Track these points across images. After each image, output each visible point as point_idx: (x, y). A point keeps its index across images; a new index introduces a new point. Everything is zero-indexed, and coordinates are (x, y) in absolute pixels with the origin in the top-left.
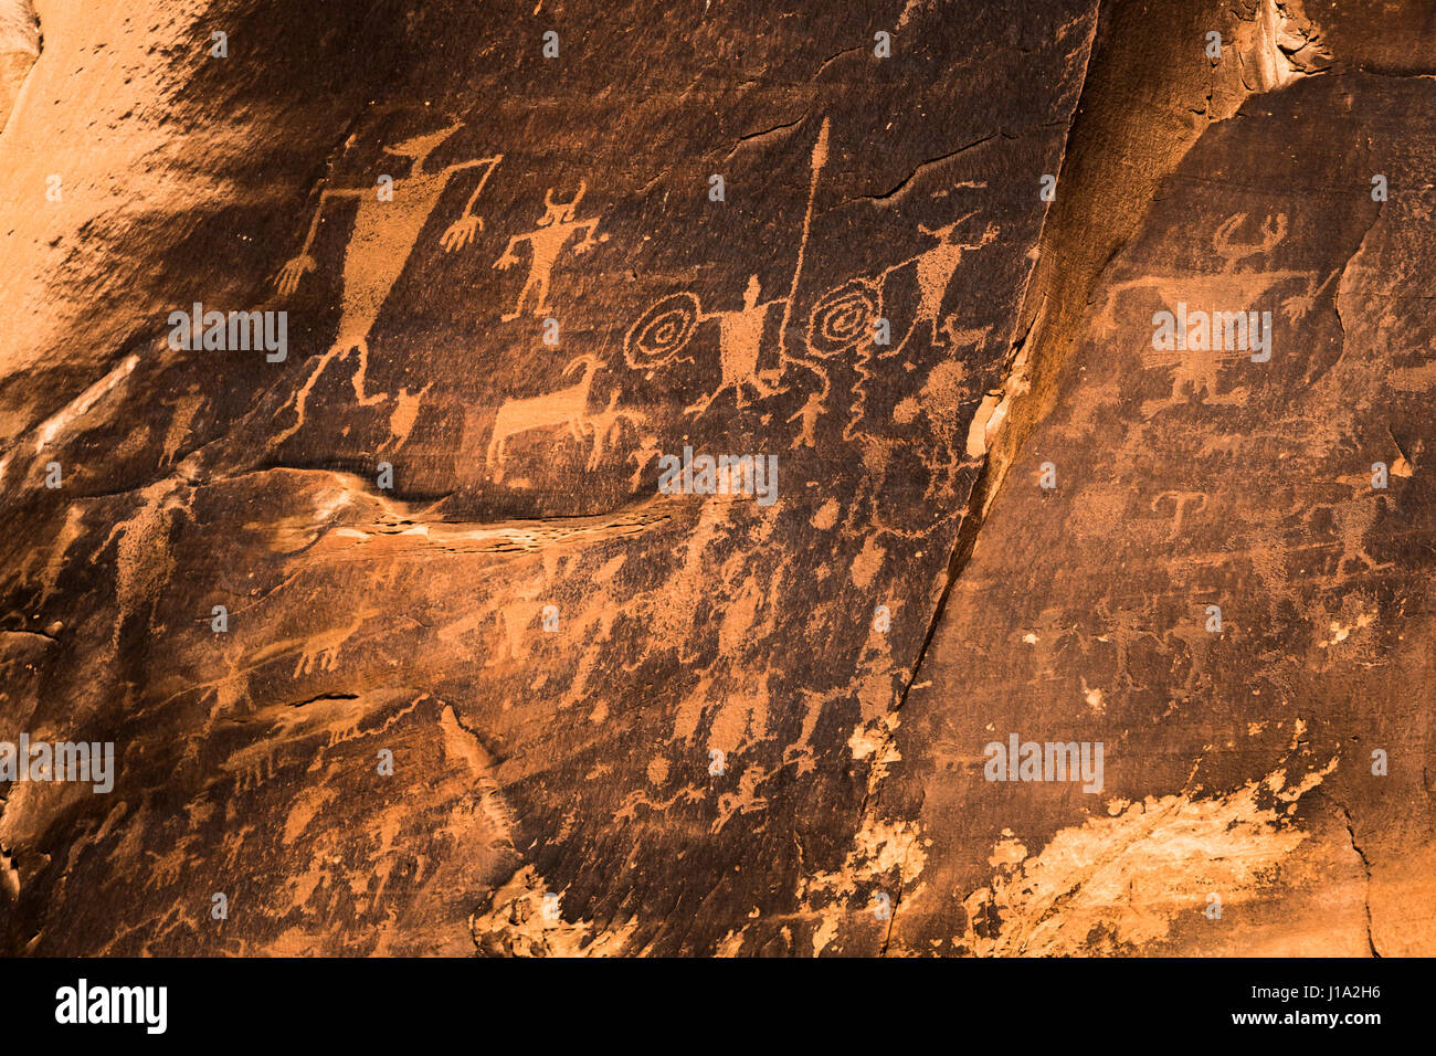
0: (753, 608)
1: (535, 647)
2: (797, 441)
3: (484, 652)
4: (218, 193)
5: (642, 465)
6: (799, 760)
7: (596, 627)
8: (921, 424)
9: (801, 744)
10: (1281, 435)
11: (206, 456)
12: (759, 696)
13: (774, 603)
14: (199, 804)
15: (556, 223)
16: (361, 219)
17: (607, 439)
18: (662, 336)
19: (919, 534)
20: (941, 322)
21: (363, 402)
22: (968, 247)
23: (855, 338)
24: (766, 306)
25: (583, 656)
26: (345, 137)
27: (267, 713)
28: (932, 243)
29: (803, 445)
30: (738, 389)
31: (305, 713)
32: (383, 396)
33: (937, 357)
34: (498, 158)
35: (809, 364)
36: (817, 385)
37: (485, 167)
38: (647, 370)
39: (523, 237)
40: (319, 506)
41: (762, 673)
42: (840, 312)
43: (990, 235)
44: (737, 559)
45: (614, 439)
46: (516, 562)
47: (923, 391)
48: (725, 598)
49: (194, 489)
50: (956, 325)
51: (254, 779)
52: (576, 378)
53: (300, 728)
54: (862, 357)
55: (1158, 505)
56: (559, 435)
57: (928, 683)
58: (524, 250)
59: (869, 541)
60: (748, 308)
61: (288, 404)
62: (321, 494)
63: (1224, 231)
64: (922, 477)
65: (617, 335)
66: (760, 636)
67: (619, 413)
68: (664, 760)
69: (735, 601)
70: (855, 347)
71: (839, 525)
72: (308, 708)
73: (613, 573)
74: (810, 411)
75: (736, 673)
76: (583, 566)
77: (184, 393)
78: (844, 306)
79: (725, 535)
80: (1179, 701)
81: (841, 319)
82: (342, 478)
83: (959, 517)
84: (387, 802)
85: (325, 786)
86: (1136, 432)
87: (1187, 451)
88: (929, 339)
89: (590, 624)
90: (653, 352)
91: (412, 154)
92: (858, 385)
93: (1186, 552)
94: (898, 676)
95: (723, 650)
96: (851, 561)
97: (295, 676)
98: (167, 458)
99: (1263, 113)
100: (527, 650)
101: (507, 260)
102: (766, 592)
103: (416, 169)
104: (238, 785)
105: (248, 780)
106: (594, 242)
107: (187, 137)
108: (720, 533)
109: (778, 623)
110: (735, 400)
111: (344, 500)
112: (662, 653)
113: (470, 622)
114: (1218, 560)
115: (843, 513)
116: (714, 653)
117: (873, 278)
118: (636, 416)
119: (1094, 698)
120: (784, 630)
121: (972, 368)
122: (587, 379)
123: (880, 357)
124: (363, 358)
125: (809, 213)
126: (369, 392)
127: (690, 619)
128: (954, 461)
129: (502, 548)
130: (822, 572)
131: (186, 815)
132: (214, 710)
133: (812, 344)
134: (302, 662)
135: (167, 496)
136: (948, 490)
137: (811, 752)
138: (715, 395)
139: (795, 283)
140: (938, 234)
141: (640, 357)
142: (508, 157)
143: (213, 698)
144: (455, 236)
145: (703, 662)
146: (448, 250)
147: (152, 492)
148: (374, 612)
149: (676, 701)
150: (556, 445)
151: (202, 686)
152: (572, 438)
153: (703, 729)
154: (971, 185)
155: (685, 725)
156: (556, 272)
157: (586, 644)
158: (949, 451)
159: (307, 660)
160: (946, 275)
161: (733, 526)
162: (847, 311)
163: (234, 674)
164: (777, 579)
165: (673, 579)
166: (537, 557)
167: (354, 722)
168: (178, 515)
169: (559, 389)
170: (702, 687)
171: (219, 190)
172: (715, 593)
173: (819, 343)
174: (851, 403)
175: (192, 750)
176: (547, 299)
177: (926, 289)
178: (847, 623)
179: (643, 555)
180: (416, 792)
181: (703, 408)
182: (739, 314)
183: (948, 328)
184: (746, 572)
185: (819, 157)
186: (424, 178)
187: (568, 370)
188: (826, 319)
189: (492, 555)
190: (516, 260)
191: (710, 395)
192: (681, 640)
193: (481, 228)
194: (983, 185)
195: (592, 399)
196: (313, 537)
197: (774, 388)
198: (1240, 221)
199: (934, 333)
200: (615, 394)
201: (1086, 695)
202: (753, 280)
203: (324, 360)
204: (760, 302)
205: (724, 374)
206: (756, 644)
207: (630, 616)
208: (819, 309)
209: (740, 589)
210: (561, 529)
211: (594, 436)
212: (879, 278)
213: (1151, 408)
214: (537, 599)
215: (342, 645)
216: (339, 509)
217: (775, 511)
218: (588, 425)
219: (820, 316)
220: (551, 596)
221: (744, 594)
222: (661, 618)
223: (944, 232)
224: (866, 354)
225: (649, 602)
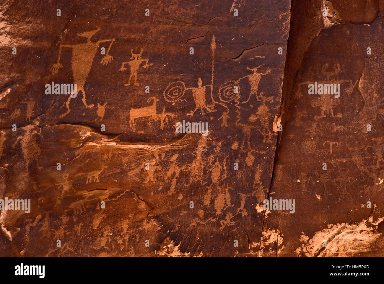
0: (220, 170)
1: (157, 178)
2: (222, 125)
3: (143, 180)
6: (242, 212)
7: (174, 173)
8: (258, 122)
9: (242, 208)
10: (354, 126)
11: (41, 119)
12: (227, 195)
13: (225, 169)
14: (64, 217)
17: (165, 121)
18: (175, 93)
19: (264, 152)
20: (258, 95)
22: (263, 74)
23: (234, 97)
25: (172, 181)
26: (64, 30)
27: (79, 193)
28: (252, 72)
29: (224, 126)
31: (92, 193)
33: (259, 104)
34: (114, 40)
35: (221, 104)
36: (225, 110)
37: (110, 42)
38: (172, 103)
40: (82, 135)
41: (226, 188)
42: (228, 90)
43: (269, 71)
44: (212, 157)
45: (167, 122)
46: (146, 154)
47: (257, 113)
48: (210, 167)
49: (40, 128)
50: (263, 95)
51: (80, 211)
52: (151, 103)
53: (90, 197)
55: (325, 145)
56: (150, 119)
57: (274, 193)
58: (127, 66)
59: (249, 154)
60: (200, 87)
61: (63, 106)
62: (81, 133)
63: (324, 68)
64: (261, 137)
65: (161, 92)
66: (223, 178)
67: (166, 114)
68: (202, 211)
69: (214, 168)
70: (234, 100)
71: (239, 149)
72: (94, 192)
73: (175, 159)
74: (225, 117)
75: (218, 188)
76: (165, 157)
77: (28, 100)
79: (207, 150)
80: (341, 198)
81: (229, 92)
82: (86, 128)
83: (274, 148)
84: (122, 219)
85: (102, 213)
86: (314, 125)
87: (329, 130)
88: (256, 99)
89: (172, 172)
90: (173, 97)
91: (87, 36)
92: (237, 110)
93: (335, 158)
94: (266, 191)
95: (214, 182)
96: (245, 159)
97: (87, 183)
98: (28, 119)
99: (326, 35)
100: (155, 179)
101: (123, 69)
102: (223, 167)
104: (75, 212)
105: (78, 211)
106: (148, 65)
107: (11, 26)
108: (205, 149)
109: (227, 175)
110: (201, 113)
111: (89, 134)
112: (195, 182)
113: (137, 171)
114: (345, 161)
115: (240, 145)
116: (211, 182)
118: (172, 115)
119: (319, 197)
120: (230, 177)
121: (270, 108)
122: (155, 104)
123: (242, 103)
125: (213, 61)
127: (202, 173)
128: (270, 133)
129: (141, 150)
130: (237, 161)
131: (61, 220)
132: (63, 191)
133: (221, 98)
135: (32, 130)
136: (270, 141)
137: (245, 210)
139: (212, 80)
140: (253, 70)
141: (169, 99)
142: (117, 40)
143: (62, 187)
144: (105, 61)
145: (208, 185)
146: (104, 65)
147: (27, 128)
148: (107, 167)
149: (202, 195)
150: (150, 122)
151: (57, 184)
152: (154, 120)
153: (212, 202)
154: (260, 57)
155: (207, 201)
157: (172, 178)
158: (268, 130)
159: (89, 179)
160: (257, 81)
161: (209, 148)
162: (230, 89)
163: (67, 182)
164: (225, 163)
165: (195, 161)
166: (152, 153)
167: (107, 196)
168: (37, 136)
169: (146, 106)
170: (209, 191)
171: (25, 42)
172: (208, 166)
173: (223, 98)
174: (236, 115)
175: (59, 202)
177: (252, 85)
178: (248, 176)
179: (183, 154)
180: (131, 217)
181: (192, 114)
183: (261, 96)
184: (215, 160)
185: (213, 46)
186: (91, 44)
187: (148, 101)
188: (224, 91)
189: (139, 152)
190: (126, 69)
191: (193, 111)
192: (200, 178)
193: (113, 59)
194: (264, 57)
195: (157, 109)
196: (81, 144)
197: (212, 110)
198: (327, 66)
199: (257, 97)
200: (164, 109)
201: (316, 196)
202: (200, 79)
204: (203, 85)
205: (196, 105)
206: (223, 180)
207: (184, 171)
208: (221, 89)
209: (215, 165)
210: (156, 146)
211: (160, 120)
212: (237, 81)
213: (317, 118)
214: (155, 165)
215: (99, 175)
216: (88, 137)
217: (220, 144)
218: (158, 117)
219: (222, 91)
220: (159, 165)
221: (216, 167)
222: (193, 172)
223: (255, 69)
224: (237, 102)
225: (188, 167)
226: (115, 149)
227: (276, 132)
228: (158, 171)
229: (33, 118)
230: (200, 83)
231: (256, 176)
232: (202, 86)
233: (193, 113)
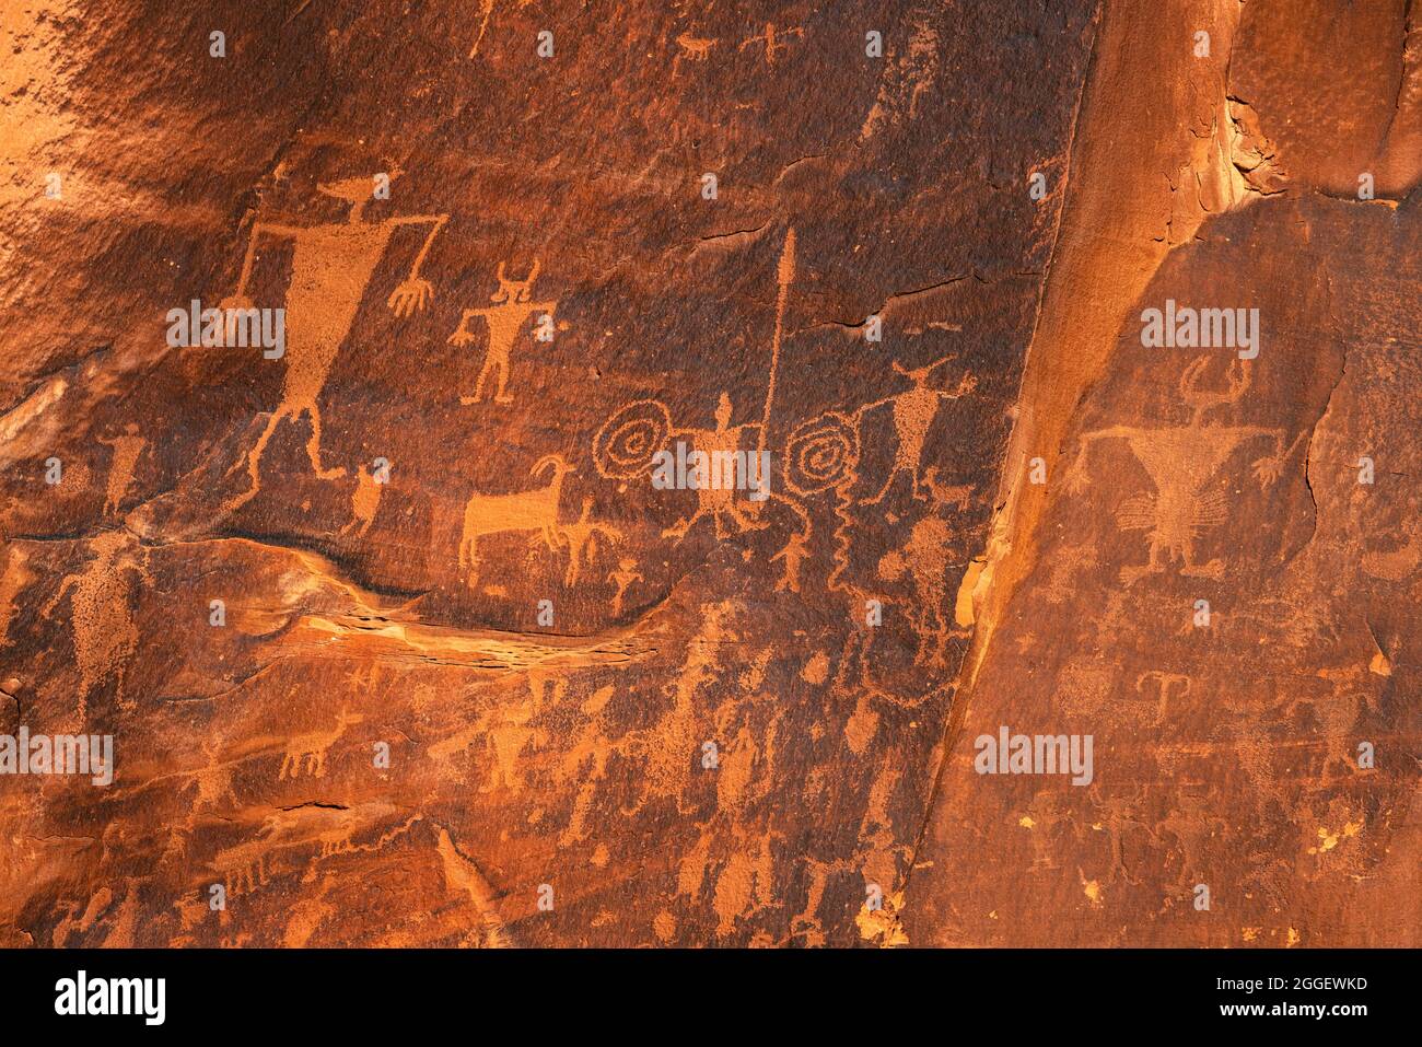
0: (749, 762)
1: (530, 776)
2: (781, 585)
3: (476, 777)
4: (139, 205)
5: (623, 588)
6: (808, 932)
7: (590, 763)
8: (906, 585)
9: (808, 916)
10: (1260, 618)
11: (156, 511)
12: (762, 859)
13: (770, 760)
14: (191, 903)
15: (511, 302)
16: (298, 263)
17: (583, 553)
18: (632, 446)
19: (912, 703)
20: (921, 476)
21: (320, 475)
22: (945, 395)
23: (834, 478)
24: (738, 430)
25: (578, 792)
26: (272, 166)
27: (251, 814)
28: (905, 385)
29: (788, 590)
30: (717, 518)
31: (295, 818)
32: (342, 472)
33: (919, 512)
34: (443, 218)
35: (788, 501)
36: (798, 526)
37: (431, 225)
38: (619, 482)
39: (477, 312)
40: (286, 589)
41: (763, 834)
42: (818, 448)
43: (967, 385)
44: (728, 707)
45: (590, 556)
46: (501, 681)
47: (906, 548)
48: (718, 747)
49: (147, 549)
50: (938, 478)
51: (245, 884)
52: (545, 480)
53: (289, 835)
54: (843, 501)
55: (1143, 685)
56: (532, 542)
57: (930, 864)
58: (479, 326)
59: (861, 703)
60: (720, 428)
61: (239, 464)
62: (287, 576)
63: (1189, 376)
64: (911, 643)
65: (584, 436)
66: (759, 794)
67: (594, 526)
68: (670, 916)
69: (730, 753)
70: (834, 489)
71: (829, 681)
72: (297, 813)
73: (602, 705)
74: (793, 553)
75: (737, 831)
76: (570, 694)
77: (120, 432)
78: (821, 442)
79: (715, 679)
80: (1174, 899)
81: (818, 456)
82: (308, 559)
83: (952, 690)
84: (389, 927)
85: (322, 900)
86: (1116, 602)
87: (1168, 627)
88: (909, 490)
89: (583, 759)
90: (624, 463)
91: (350, 198)
92: (840, 530)
93: (1173, 740)
94: (901, 855)
95: (722, 805)
96: (845, 724)
97: (281, 778)
98: (111, 506)
99: (1221, 238)
100: (520, 781)
101: (461, 336)
102: (763, 749)
103: (355, 214)
104: (229, 887)
105: (239, 882)
106: (553, 329)
107: (93, 131)
108: (710, 676)
109: (775, 783)
110: (714, 530)
111: (312, 585)
112: (660, 800)
113: (460, 743)
114: (1206, 750)
115: (833, 666)
116: (714, 807)
117: (849, 414)
118: (612, 532)
119: (1092, 890)
120: (783, 790)
121: (956, 529)
123: (861, 502)
124: (315, 422)
125: (777, 331)
126: (327, 464)
127: (686, 767)
128: (944, 628)
129: (485, 663)
130: (816, 731)
131: (177, 913)
132: (198, 802)
133: (790, 478)
134: (286, 762)
135: (118, 552)
136: (938, 660)
137: (819, 927)
138: (692, 522)
139: (767, 407)
140: (913, 375)
141: (609, 465)
142: (454, 215)
143: (194, 788)
144: (404, 299)
145: (703, 815)
146: (397, 314)
147: (103, 543)
148: (357, 718)
149: (678, 853)
150: (531, 553)
151: (181, 775)
152: (547, 548)
153: (708, 886)
154: (945, 326)
155: (690, 881)
156: (515, 358)
157: (582, 781)
158: (937, 617)
159: (291, 763)
160: (924, 422)
161: (722, 670)
162: (824, 447)
163: (213, 766)
164: (771, 734)
165: (666, 719)
166: (523, 678)
167: (346, 835)
168: (134, 577)
169: (528, 490)
170: (704, 842)
171: (136, 202)
172: (710, 742)
173: (799, 480)
174: (834, 550)
175: (176, 844)
176: (508, 385)
177: (904, 435)
178: (846, 792)
179: (631, 689)
180: (419, 920)
181: (681, 534)
182: (711, 434)
183: (928, 481)
184: (739, 722)
185: (785, 271)
186: (365, 227)
187: (537, 469)
188: (803, 453)
189: (477, 670)
190: (471, 337)
191: (688, 520)
192: (678, 790)
193: (431, 295)
194: (957, 328)
195: (563, 505)
196: (284, 622)
197: (754, 522)
198: (1204, 364)
199: (915, 484)
200: (587, 504)
201: (1084, 887)
202: (724, 398)
203: (274, 419)
204: (732, 423)
205: (701, 499)
206: (755, 803)
207: (623, 755)
208: (795, 441)
209: (735, 741)
210: (543, 648)
211: (569, 548)
212: (854, 416)
213: (1129, 575)
214: (527, 725)
215: (327, 750)
216: (308, 594)
217: (764, 657)
218: (562, 535)
219: (796, 449)
220: (541, 724)
221: (739, 748)
222: (656, 762)
223: (920, 374)
224: (846, 497)
225: (642, 741)
226: (398, 649)
227: (964, 625)
228: (535, 749)
229: (128, 506)
230: (723, 412)
231: (873, 794)
232: (729, 427)
233: (687, 530)
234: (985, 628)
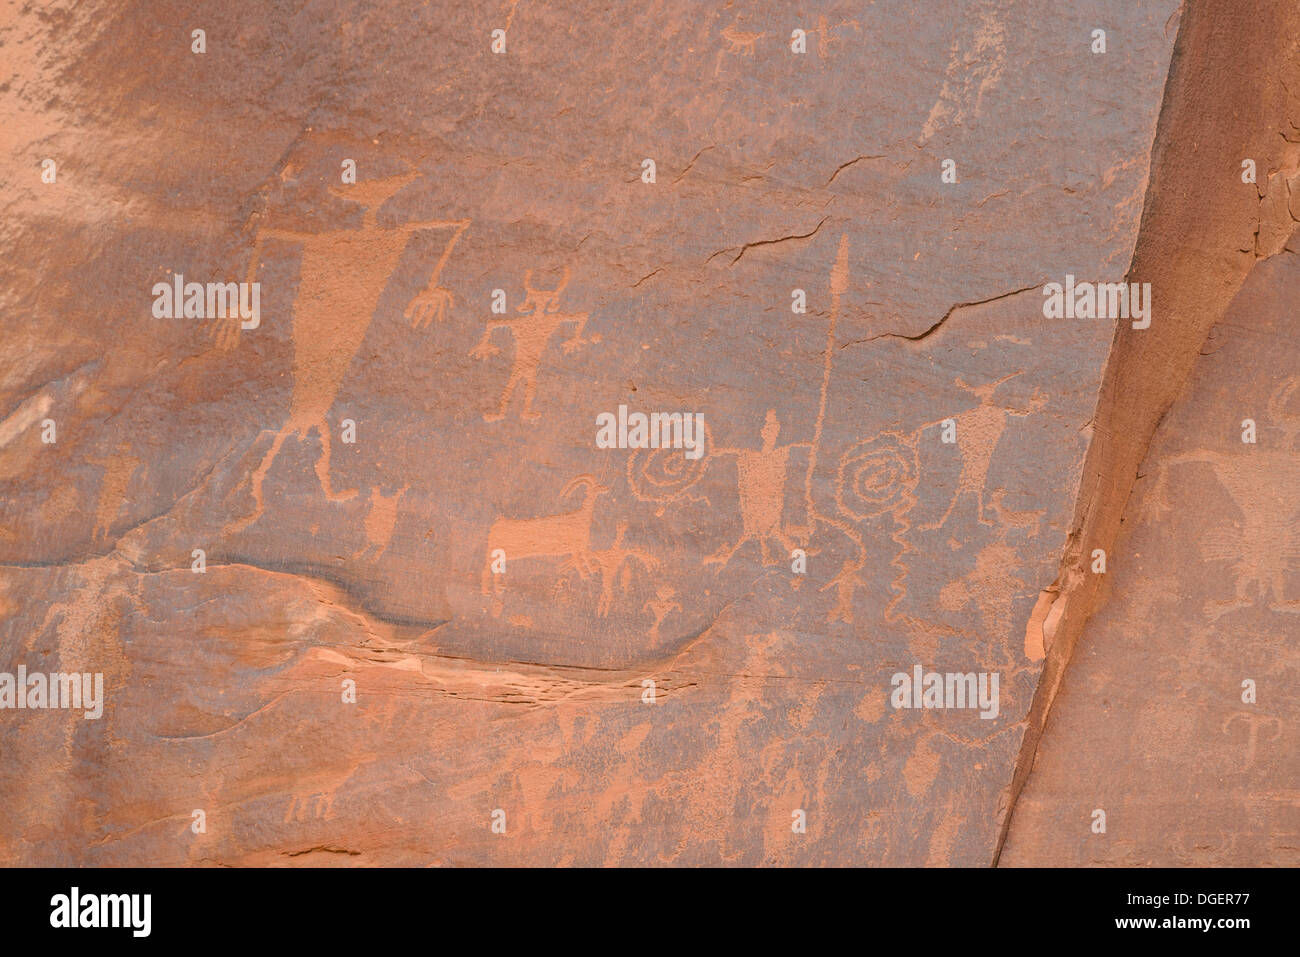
1: (558, 822)
2: (833, 616)
4: (131, 209)
5: (660, 619)
7: (624, 805)
8: (971, 614)
11: (150, 537)
13: (822, 803)
15: (539, 314)
16: (307, 271)
17: (617, 581)
18: (670, 467)
19: (977, 744)
20: (987, 499)
21: (329, 499)
22: (1013, 414)
23: (891, 503)
24: (786, 449)
26: (280, 167)
28: (972, 402)
29: (841, 621)
30: (763, 544)
32: (353, 495)
33: (984, 539)
34: (465, 224)
35: (838, 525)
36: (852, 553)
37: (451, 232)
38: (656, 506)
39: (501, 324)
40: (293, 618)
42: (873, 470)
43: (1037, 403)
44: (776, 747)
45: (625, 584)
46: (527, 717)
47: (971, 577)
48: (763, 789)
49: (142, 576)
50: (1004, 504)
52: (576, 503)
54: (901, 527)
55: (1230, 726)
56: (561, 569)
58: (504, 340)
59: (922, 743)
60: (766, 449)
61: (241, 486)
62: (294, 605)
63: (1279, 397)
65: (619, 457)
66: (809, 840)
67: (628, 552)
69: (777, 796)
70: (891, 513)
71: (886, 719)
73: (638, 744)
74: (846, 581)
76: (604, 731)
77: (112, 451)
78: (877, 462)
79: (761, 716)
81: (874, 480)
82: (315, 587)
83: (1020, 728)
86: (1200, 638)
88: (974, 516)
89: (616, 801)
90: (662, 485)
91: (363, 202)
92: (898, 558)
93: (1263, 787)
95: (769, 852)
96: (902, 764)
97: (287, 821)
98: (101, 532)
100: (549, 824)
101: (484, 349)
102: (814, 791)
103: (368, 220)
106: (584, 342)
107: (82, 130)
108: (755, 713)
109: (827, 828)
110: (760, 557)
111: (321, 614)
112: (700, 846)
113: (483, 783)
115: (890, 705)
116: (760, 854)
117: (908, 434)
118: (650, 560)
121: (1025, 557)
122: (588, 505)
123: (920, 528)
124: (324, 441)
125: (830, 344)
126: (338, 486)
127: (729, 811)
128: (1012, 664)
129: (509, 698)
130: (872, 773)
132: (193, 848)
133: (843, 502)
134: (292, 804)
135: (110, 580)
136: (1006, 696)
138: (738, 546)
139: (818, 425)
140: (978, 392)
141: (645, 487)
142: (476, 224)
143: (190, 832)
144: (422, 311)
146: (414, 326)
147: (92, 571)
148: (370, 757)
150: (560, 582)
151: (176, 818)
152: (577, 575)
154: (1013, 339)
156: (543, 372)
157: (616, 825)
158: (1004, 651)
159: (298, 804)
160: (990, 442)
161: (769, 706)
162: (880, 469)
163: (211, 809)
164: (822, 777)
165: (708, 760)
166: (551, 714)
168: (125, 606)
169: (556, 515)
171: (129, 206)
172: (756, 784)
173: (852, 503)
174: (892, 579)
176: (535, 403)
177: (968, 455)
178: (905, 838)
179: (670, 727)
181: (723, 561)
182: (757, 454)
183: (995, 505)
184: (788, 763)
185: (838, 281)
186: (379, 233)
187: (566, 492)
188: (857, 475)
189: (501, 706)
190: (495, 350)
191: (731, 546)
192: (721, 834)
193: (451, 305)
194: (1026, 342)
195: (595, 529)
196: (289, 654)
198: (1295, 385)
199: (981, 510)
200: (621, 531)
202: (771, 417)
203: (280, 436)
204: (780, 443)
205: (745, 524)
206: (805, 849)
207: (661, 798)
208: (849, 462)
209: (782, 784)
210: (572, 682)
211: (601, 575)
212: (913, 435)
213: (1214, 611)
214: (555, 765)
215: (337, 791)
216: (316, 624)
217: (814, 694)
218: (594, 563)
219: (848, 470)
220: (571, 763)
221: (787, 790)
222: (696, 804)
223: (986, 391)
224: (903, 523)
225: (681, 783)
226: (415, 683)
227: (1034, 660)
228: (564, 790)
229: (120, 530)
230: (770, 431)
231: (934, 841)
232: (776, 446)
233: (730, 555)
234: (1057, 664)
